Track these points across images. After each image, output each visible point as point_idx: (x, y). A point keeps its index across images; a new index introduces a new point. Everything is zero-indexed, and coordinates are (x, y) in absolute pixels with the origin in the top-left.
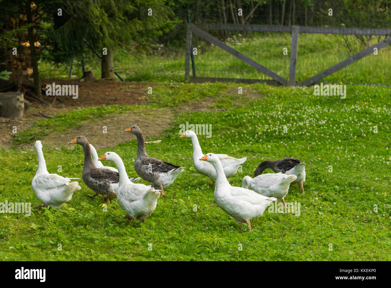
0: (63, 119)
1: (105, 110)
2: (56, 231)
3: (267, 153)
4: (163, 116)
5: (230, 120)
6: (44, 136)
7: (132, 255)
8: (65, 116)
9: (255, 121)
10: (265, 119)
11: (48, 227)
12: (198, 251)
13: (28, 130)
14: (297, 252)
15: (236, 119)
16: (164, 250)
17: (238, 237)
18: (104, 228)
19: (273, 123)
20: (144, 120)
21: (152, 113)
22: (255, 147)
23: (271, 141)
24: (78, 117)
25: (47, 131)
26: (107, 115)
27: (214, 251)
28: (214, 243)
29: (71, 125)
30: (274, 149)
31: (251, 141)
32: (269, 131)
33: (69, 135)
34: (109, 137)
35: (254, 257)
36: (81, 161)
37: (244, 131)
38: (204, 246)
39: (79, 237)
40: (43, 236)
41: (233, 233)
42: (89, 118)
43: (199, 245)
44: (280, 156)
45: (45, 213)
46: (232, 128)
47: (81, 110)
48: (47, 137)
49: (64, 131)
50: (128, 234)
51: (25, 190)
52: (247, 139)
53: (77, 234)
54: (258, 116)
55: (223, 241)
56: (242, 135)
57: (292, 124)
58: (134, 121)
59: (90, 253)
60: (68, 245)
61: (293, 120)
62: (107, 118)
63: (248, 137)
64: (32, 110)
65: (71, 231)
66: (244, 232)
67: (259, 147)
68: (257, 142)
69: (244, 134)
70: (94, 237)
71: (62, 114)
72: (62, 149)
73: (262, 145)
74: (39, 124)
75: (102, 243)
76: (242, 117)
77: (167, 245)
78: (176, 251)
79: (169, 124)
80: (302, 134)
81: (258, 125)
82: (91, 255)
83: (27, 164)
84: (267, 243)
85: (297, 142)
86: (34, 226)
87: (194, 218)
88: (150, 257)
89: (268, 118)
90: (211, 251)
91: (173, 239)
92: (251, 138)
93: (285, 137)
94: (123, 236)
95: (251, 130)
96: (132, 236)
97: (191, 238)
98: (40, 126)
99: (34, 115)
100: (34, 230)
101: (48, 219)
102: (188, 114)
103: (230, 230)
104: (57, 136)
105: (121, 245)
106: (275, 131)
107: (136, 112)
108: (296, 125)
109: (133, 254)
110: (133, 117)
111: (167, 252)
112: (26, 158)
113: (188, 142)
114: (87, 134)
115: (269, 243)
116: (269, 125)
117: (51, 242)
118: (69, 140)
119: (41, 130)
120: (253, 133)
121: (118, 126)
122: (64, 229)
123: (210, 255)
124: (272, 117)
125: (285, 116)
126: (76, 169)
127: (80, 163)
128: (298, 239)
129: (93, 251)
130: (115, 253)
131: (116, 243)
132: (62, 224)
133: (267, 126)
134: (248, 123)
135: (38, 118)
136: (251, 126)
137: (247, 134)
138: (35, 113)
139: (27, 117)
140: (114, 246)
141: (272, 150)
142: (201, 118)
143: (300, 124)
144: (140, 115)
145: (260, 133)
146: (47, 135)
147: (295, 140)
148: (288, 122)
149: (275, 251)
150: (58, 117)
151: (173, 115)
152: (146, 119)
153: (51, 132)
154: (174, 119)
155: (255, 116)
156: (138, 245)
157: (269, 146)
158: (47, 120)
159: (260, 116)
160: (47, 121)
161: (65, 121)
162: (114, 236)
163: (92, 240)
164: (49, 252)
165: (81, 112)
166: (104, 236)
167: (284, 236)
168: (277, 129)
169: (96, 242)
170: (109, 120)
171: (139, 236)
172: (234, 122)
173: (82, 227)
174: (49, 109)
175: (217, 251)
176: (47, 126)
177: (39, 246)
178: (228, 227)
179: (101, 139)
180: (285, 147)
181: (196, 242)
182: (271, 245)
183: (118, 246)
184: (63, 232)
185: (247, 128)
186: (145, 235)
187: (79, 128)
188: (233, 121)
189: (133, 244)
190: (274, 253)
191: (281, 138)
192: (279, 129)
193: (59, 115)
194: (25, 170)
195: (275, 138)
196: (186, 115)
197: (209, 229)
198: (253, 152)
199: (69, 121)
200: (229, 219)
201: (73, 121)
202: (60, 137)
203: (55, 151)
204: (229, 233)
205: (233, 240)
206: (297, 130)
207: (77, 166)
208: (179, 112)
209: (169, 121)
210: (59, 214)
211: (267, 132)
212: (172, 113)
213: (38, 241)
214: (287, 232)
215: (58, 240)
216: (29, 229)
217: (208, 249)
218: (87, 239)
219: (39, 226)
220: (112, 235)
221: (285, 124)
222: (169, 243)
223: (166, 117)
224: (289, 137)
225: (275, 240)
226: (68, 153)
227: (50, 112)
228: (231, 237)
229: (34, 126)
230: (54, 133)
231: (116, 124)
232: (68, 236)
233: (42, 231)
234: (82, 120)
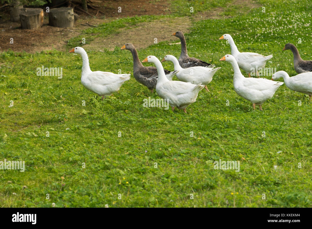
0: (105, 27)
1: (137, 20)
2: (102, 115)
3: (265, 50)
4: (183, 23)
5: (235, 25)
6: (90, 41)
7: (161, 132)
8: (107, 25)
9: (254, 26)
10: (263, 23)
11: (96, 112)
12: (213, 128)
13: (77, 37)
14: (289, 126)
15: (240, 25)
16: (186, 128)
17: (243, 116)
18: (139, 112)
19: (268, 26)
20: (168, 27)
21: (175, 21)
22: (255, 45)
23: (267, 40)
24: (116, 25)
25: (92, 37)
26: (139, 24)
27: (225, 127)
28: (225, 121)
29: (111, 32)
30: (270, 47)
31: (252, 41)
32: (266, 32)
33: (110, 40)
34: (141, 41)
35: (257, 131)
36: (119, 60)
37: (247, 34)
38: (217, 123)
39: (120, 119)
40: (92, 119)
41: (240, 112)
42: (125, 26)
43: (213, 123)
44: (274, 52)
45: (93, 101)
46: (237, 31)
47: (118, 20)
48: (93, 42)
49: (106, 36)
50: (158, 116)
51: (77, 84)
52: (249, 39)
53: (119, 117)
54: (257, 22)
55: (232, 119)
56: (245, 36)
57: (284, 27)
58: (160, 27)
59: (128, 132)
60: (112, 125)
61: (284, 24)
62: (139, 26)
63: (249, 38)
64: (80, 21)
65: (114, 115)
66: (248, 112)
67: (258, 46)
68: (257, 41)
69: (246, 35)
70: (132, 119)
71: (104, 24)
72: (105, 51)
73: (261, 44)
74: (86, 32)
75: (138, 123)
76: (245, 22)
77: (189, 124)
78: (196, 128)
79: (188, 29)
80: (291, 35)
81: (257, 28)
82: (130, 133)
83: (78, 63)
84: (266, 120)
85: (287, 41)
86: (85, 112)
87: (209, 102)
88: (175, 133)
89: (265, 23)
90: (223, 127)
91: (193, 119)
92: (252, 39)
93: (278, 37)
94: (154, 118)
95: (252, 32)
96: (162, 118)
97: (207, 117)
98: (87, 33)
99: (82, 25)
100: (85, 114)
101: (95, 106)
102: (202, 21)
103: (237, 110)
104: (100, 41)
105: (153, 125)
106: (270, 33)
107: (162, 20)
108: (286, 28)
109: (163, 131)
110: (160, 25)
111: (189, 129)
112: (76, 59)
113: (203, 43)
114: (124, 38)
115: (268, 120)
116: (266, 28)
117: (98, 124)
118: (110, 44)
119: (88, 37)
120: (253, 35)
121: (148, 32)
122: (108, 113)
123: (222, 130)
124: (268, 22)
125: (278, 21)
126: (115, 66)
127: (119, 62)
128: (290, 116)
129: (131, 130)
130: (149, 131)
131: (149, 123)
132: (106, 110)
133: (264, 29)
134: (249, 27)
135: (85, 27)
136: (252, 29)
137: (249, 36)
138: (83, 24)
139: (76, 27)
140: (148, 126)
141: (269, 48)
142: (212, 24)
143: (290, 26)
144: (165, 23)
145: (259, 35)
146: (93, 40)
147: (286, 39)
148: (281, 25)
149: (272, 126)
150: (101, 26)
151: (191, 22)
152: (170, 26)
153: (95, 38)
154: (192, 26)
155: (254, 22)
156: (166, 124)
157: (266, 45)
158: (92, 28)
159: (258, 21)
160: (92, 30)
161: (107, 29)
162: (147, 118)
163: (130, 122)
164: (97, 132)
165: (118, 21)
166: (140, 118)
167: (279, 114)
168: (272, 31)
169: (134, 123)
170: (140, 27)
171: (167, 117)
172: (239, 26)
173: (122, 111)
174: (93, 20)
175: (228, 127)
176: (92, 33)
177: (89, 127)
178: (235, 109)
179: (135, 42)
180: (278, 45)
181: (211, 120)
182: (269, 121)
183: (150, 126)
184: (108, 116)
185: (248, 31)
186: (171, 116)
187: (118, 34)
188: (237, 26)
189: (162, 123)
190: (272, 128)
191: (275, 38)
192: (273, 31)
193: (101, 25)
194: (76, 68)
195: (271, 38)
196: (201, 22)
197: (221, 111)
198: (254, 49)
199: (109, 29)
200: (237, 102)
201: (113, 29)
202: (103, 41)
203: (99, 53)
204: (237, 113)
205: (239, 118)
206: (287, 32)
207: (117, 64)
208: (195, 20)
209: (187, 27)
210: (104, 102)
211: (264, 33)
212: (190, 21)
213: (88, 123)
214: (281, 111)
215: (104, 122)
216: (81, 114)
217: (220, 126)
218: (126, 121)
219: (89, 112)
220: (145, 117)
221: (278, 27)
222: (190, 122)
223: (185, 24)
224: (281, 37)
225: (272, 118)
226: (109, 54)
227: (95, 22)
228: (238, 116)
229: (82, 33)
230: (98, 39)
231: (146, 30)
232: (112, 119)
233: (91, 115)
234: (119, 28)
